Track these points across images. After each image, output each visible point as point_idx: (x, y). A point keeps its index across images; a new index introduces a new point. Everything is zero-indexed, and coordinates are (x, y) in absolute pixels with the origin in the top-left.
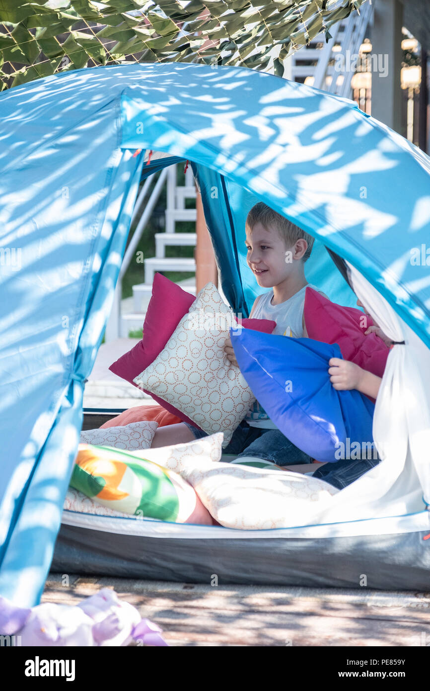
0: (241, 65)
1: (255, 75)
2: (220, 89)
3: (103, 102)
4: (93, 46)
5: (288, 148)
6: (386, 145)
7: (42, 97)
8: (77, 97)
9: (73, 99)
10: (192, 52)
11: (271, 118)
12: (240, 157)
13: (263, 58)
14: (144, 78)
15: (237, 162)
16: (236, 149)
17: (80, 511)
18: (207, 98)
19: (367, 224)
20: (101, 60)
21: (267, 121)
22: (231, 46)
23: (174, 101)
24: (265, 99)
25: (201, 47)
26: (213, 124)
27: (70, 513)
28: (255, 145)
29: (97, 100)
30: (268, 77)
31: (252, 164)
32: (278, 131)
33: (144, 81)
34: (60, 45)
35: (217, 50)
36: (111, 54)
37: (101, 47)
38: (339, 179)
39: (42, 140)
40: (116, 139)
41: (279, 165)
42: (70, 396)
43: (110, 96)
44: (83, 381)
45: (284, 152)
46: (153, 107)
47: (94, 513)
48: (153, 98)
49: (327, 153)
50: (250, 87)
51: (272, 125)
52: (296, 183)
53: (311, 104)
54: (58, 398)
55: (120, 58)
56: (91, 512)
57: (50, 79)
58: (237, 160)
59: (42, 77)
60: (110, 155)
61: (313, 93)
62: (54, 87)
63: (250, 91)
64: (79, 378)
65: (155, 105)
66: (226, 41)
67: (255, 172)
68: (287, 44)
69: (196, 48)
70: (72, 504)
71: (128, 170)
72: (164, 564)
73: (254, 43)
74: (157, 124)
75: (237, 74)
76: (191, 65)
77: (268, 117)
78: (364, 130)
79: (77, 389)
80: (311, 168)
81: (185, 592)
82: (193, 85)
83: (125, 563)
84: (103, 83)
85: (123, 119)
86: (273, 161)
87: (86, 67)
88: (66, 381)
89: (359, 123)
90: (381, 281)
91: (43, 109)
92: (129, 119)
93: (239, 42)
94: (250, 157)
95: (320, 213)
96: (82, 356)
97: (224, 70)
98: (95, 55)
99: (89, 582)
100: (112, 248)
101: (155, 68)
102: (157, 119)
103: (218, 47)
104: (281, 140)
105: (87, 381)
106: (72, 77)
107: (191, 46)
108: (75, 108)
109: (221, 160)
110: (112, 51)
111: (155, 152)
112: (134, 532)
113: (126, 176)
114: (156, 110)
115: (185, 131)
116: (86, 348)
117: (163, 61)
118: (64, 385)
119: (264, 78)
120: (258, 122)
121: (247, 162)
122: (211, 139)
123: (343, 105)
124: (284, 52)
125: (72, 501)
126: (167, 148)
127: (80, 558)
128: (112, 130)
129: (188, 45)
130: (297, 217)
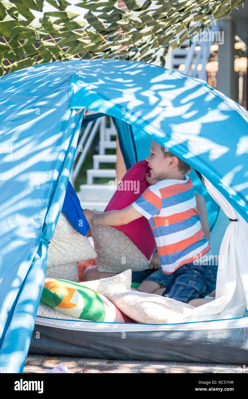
0: (141, 60)
1: (148, 66)
2: (128, 74)
3: (60, 82)
4: (55, 50)
5: (166, 108)
6: (222, 106)
7: (26, 78)
8: (46, 79)
9: (43, 80)
10: (112, 53)
11: (157, 91)
12: (138, 114)
13: (153, 56)
14: (84, 68)
15: (137, 117)
16: (137, 109)
17: (48, 317)
18: (120, 80)
19: (212, 152)
20: (60, 58)
21: (154, 93)
22: (135, 49)
23: (101, 82)
24: (153, 80)
25: (118, 50)
26: (123, 95)
27: (42, 318)
28: (147, 107)
29: (57, 81)
30: (155, 67)
31: (146, 118)
32: (160, 98)
33: (84, 70)
34: (37, 49)
35: (127, 51)
36: (66, 54)
37: (60, 50)
38: (195, 126)
39: (25, 104)
40: (68, 104)
41: (161, 118)
42: (40, 252)
43: (64, 79)
44: (47, 243)
45: (164, 111)
46: (89, 85)
47: (55, 318)
48: (89, 80)
49: (188, 111)
50: (145, 73)
51: (157, 95)
52: (171, 128)
53: (179, 83)
54: (33, 253)
55: (71, 57)
56: (54, 318)
57: (30, 69)
58: (137, 115)
59: (26, 67)
60: (64, 113)
61: (181, 76)
62: (33, 73)
63: (145, 76)
64: (45, 241)
65: (90, 84)
66: (132, 47)
67: (147, 122)
68: (167, 48)
69: (115, 51)
70: (43, 312)
71: (74, 122)
72: (96, 347)
73: (148, 48)
74: (92, 95)
75: (137, 66)
76: (112, 60)
77: (155, 91)
78: (210, 98)
79: (44, 248)
80: (179, 120)
81: (108, 365)
82: (112, 72)
83: (73, 347)
84: (60, 71)
85: (72, 92)
86: (157, 116)
87: (51, 61)
88: (37, 242)
89: (207, 94)
90: (220, 185)
91: (26, 86)
92: (75, 92)
93: (140, 47)
94: (144, 114)
95: (184, 146)
96: (47, 228)
97: (130, 64)
98: (56, 55)
99: (52, 359)
100: (64, 166)
101: (91, 62)
102: (92, 92)
103: (127, 50)
104: (162, 104)
105: (49, 243)
106: (43, 67)
107: (112, 50)
108: (44, 86)
109: (128, 115)
110: (66, 52)
111: (89, 111)
112: (79, 329)
113: (73, 125)
114: (90, 87)
115: (108, 99)
116: (49, 224)
117: (96, 58)
118: (36, 245)
119: (153, 68)
120: (148, 94)
121: (143, 116)
122: (122, 103)
123: (198, 83)
124: (166, 52)
125: (43, 311)
126: (97, 109)
127: (47, 345)
128: (65, 98)
129: (110, 49)
130: (171, 148)
